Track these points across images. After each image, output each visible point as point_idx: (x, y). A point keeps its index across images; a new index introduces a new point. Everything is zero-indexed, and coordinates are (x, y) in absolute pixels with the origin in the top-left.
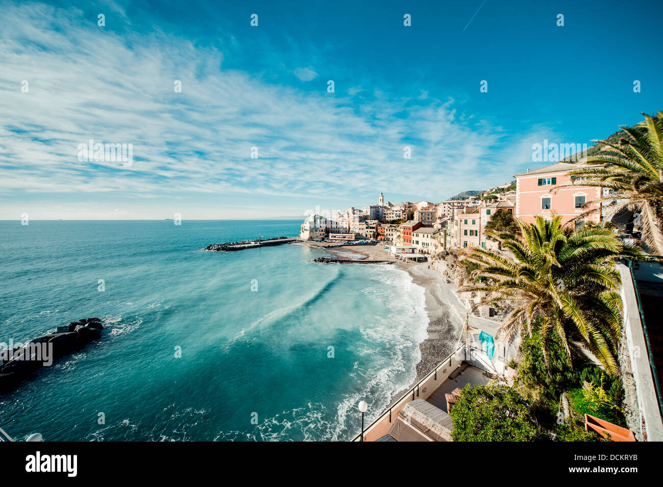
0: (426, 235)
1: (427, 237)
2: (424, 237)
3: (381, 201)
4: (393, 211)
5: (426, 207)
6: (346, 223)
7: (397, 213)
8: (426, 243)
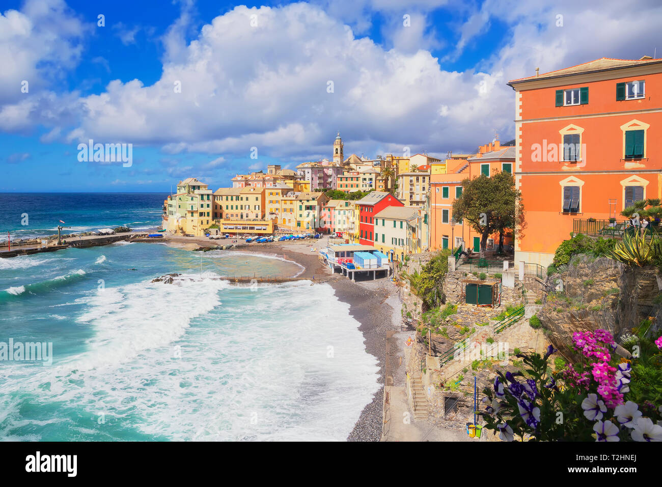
0: (398, 223)
1: (401, 227)
2: (395, 226)
3: (337, 153)
4: (358, 173)
5: (422, 166)
6: (257, 199)
7: (364, 177)
8: (399, 239)
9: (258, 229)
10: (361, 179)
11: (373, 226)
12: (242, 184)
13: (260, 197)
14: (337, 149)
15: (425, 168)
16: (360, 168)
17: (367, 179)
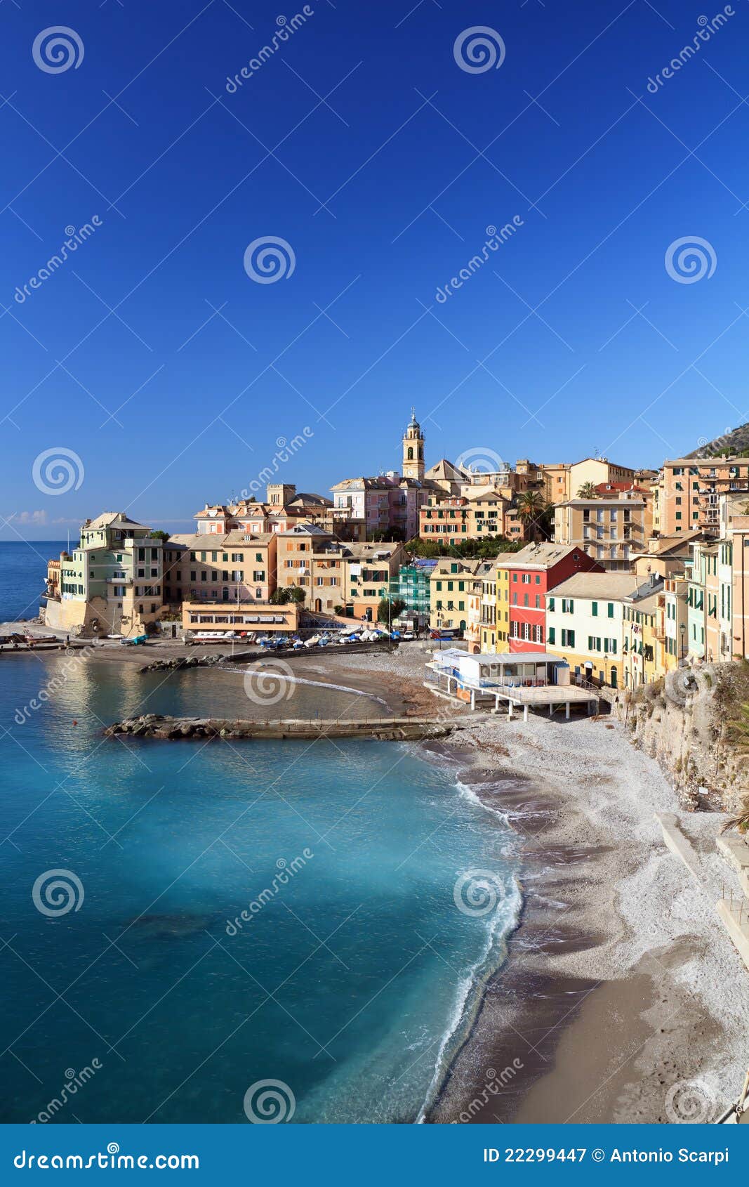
0: (603, 606)
1: (611, 614)
2: (595, 613)
3: (411, 457)
4: (466, 501)
5: (603, 485)
6: (259, 558)
7: (479, 509)
8: (606, 640)
9: (251, 622)
10: (472, 515)
11: (544, 614)
12: (219, 526)
13: (265, 553)
14: (411, 449)
15: (609, 488)
16: (467, 490)
17: (486, 515)
